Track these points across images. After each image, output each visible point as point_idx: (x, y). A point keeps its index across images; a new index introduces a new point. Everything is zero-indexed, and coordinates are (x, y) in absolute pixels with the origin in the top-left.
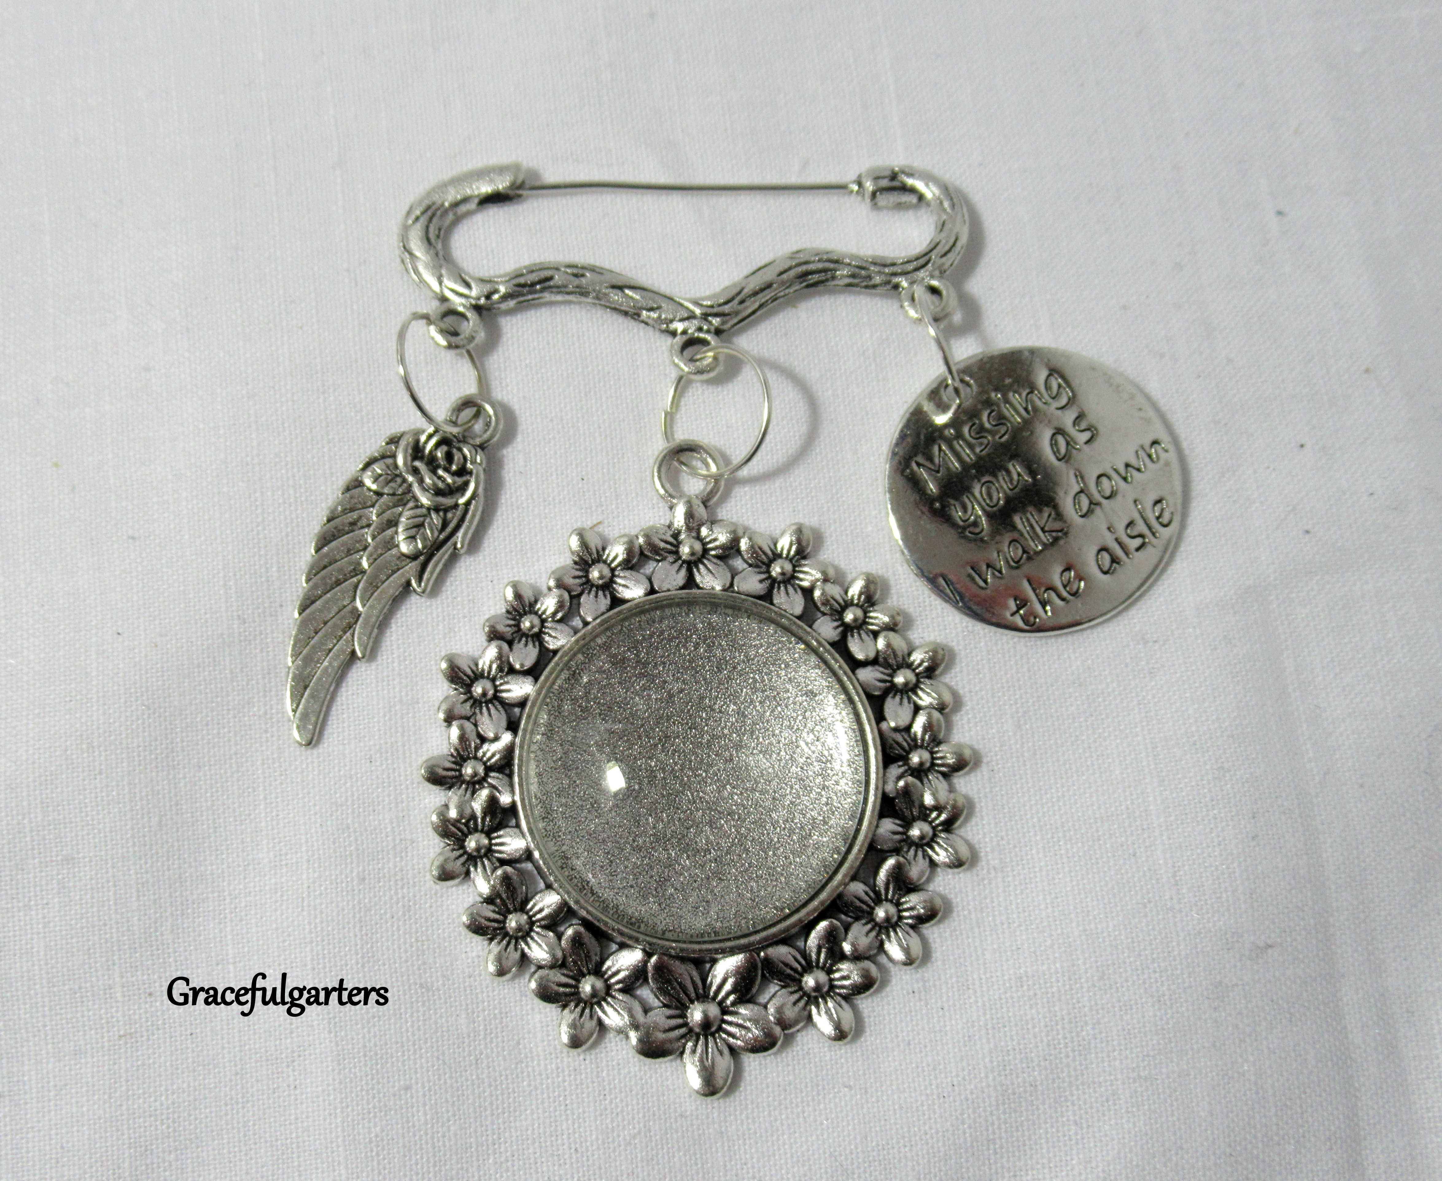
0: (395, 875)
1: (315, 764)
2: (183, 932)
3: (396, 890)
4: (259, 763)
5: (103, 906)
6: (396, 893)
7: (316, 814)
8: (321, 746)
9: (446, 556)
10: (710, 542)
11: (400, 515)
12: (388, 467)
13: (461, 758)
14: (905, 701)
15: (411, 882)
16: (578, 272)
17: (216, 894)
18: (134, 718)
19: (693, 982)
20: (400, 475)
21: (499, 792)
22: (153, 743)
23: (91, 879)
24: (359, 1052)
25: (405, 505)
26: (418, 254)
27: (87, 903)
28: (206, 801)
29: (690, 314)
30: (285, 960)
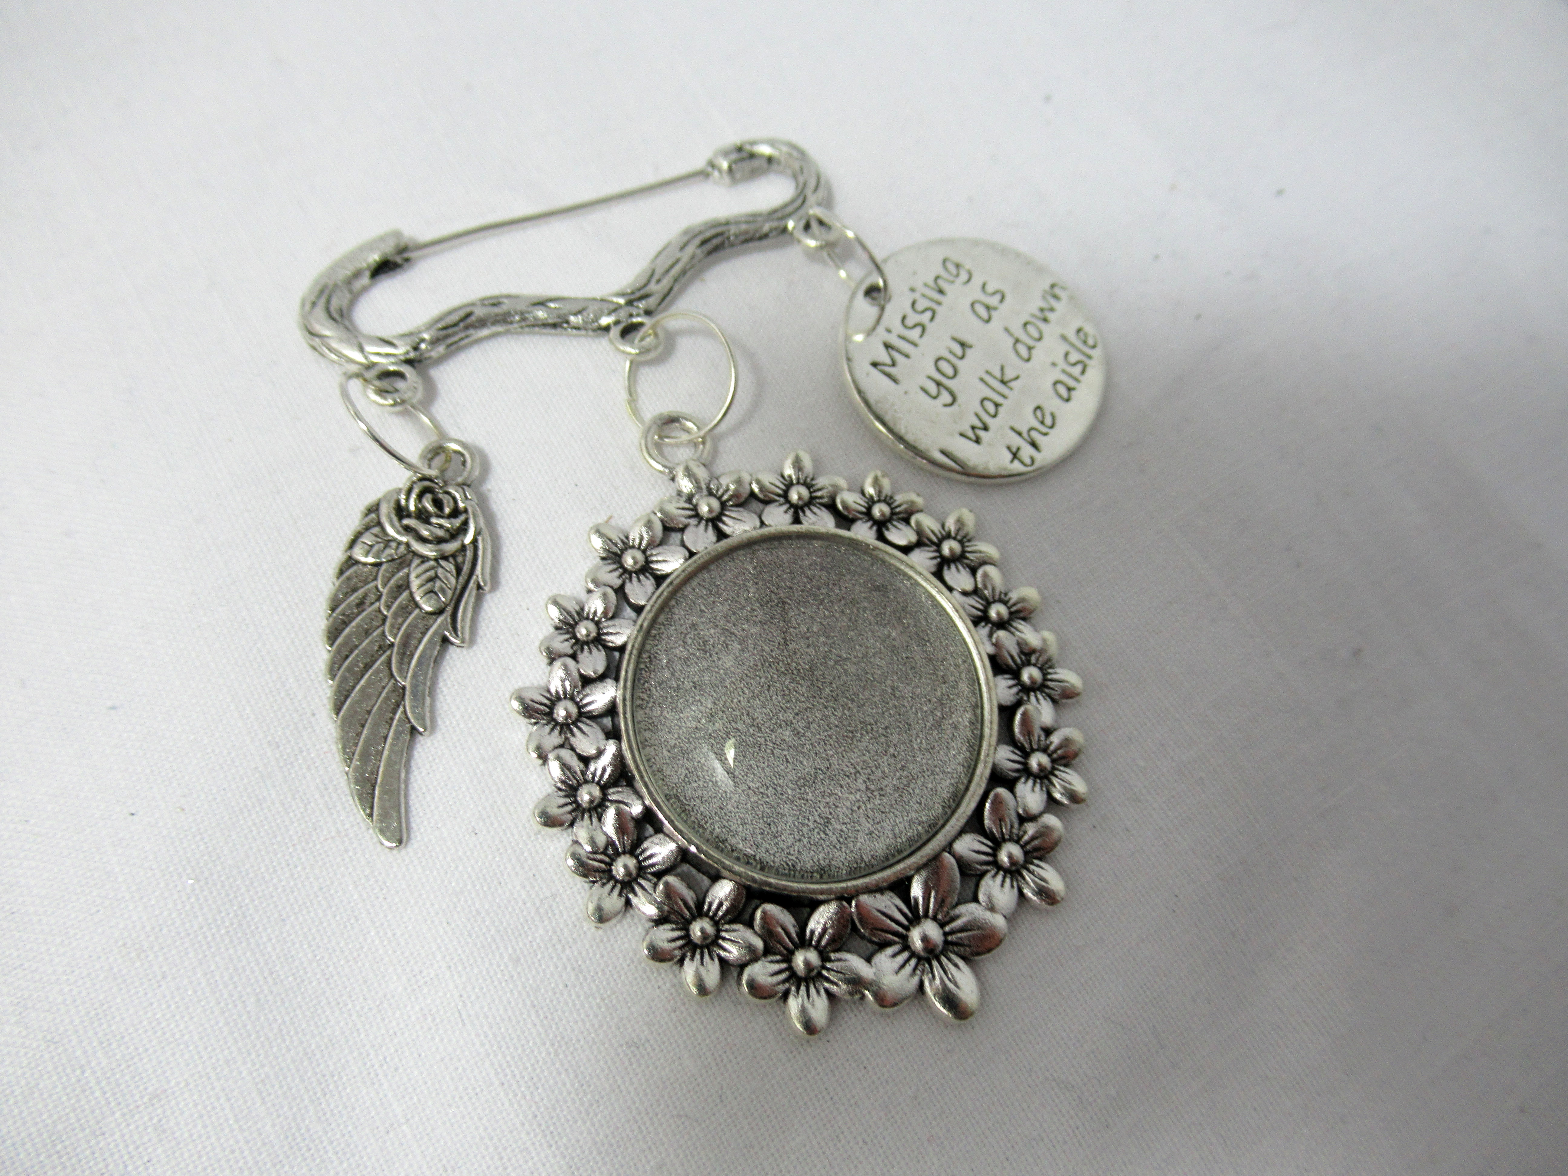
0: (551, 940)
1: (416, 862)
2: (333, 1115)
3: (558, 955)
4: (351, 887)
5: (222, 1130)
6: (560, 959)
7: (437, 914)
8: (413, 841)
9: (472, 600)
10: (723, 495)
11: (408, 575)
12: (376, 536)
13: (571, 790)
14: (960, 567)
15: (570, 940)
16: (495, 302)
17: (355, 1054)
18: (184, 898)
19: (900, 911)
20: (394, 540)
21: (626, 804)
22: (218, 917)
23: (196, 1105)
24: (591, 1153)
25: (409, 565)
26: (327, 333)
27: (200, 1136)
28: (306, 955)
29: (616, 306)
30: (466, 1089)
